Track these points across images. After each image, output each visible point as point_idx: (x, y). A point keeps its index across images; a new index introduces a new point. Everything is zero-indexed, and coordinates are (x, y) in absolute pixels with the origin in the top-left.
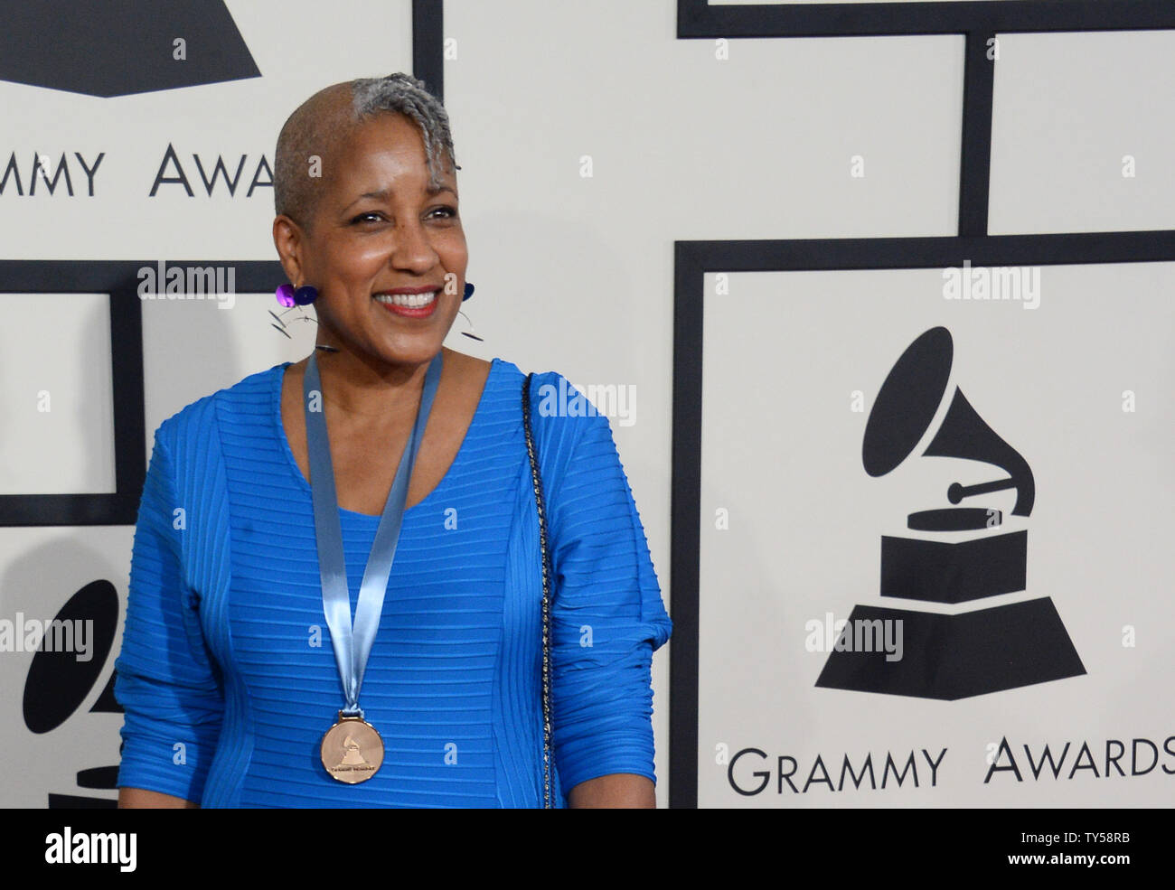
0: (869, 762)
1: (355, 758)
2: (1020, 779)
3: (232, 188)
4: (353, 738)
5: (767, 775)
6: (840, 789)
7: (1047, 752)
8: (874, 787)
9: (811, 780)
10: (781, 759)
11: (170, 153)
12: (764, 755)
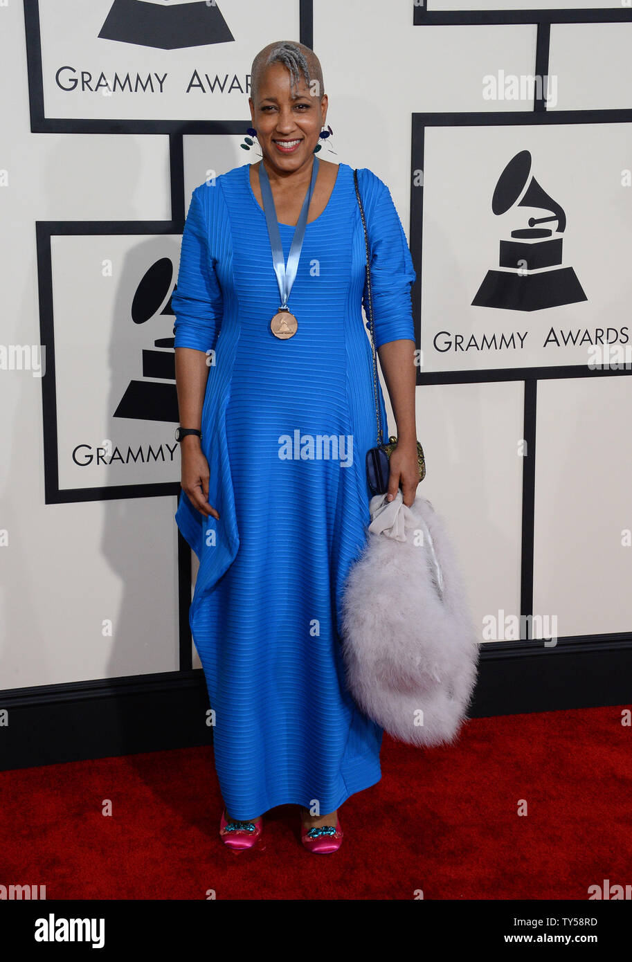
0: (494, 338)
1: (285, 328)
2: (559, 345)
3: (222, 89)
4: (285, 320)
5: (450, 343)
6: (482, 349)
7: (570, 334)
8: (496, 348)
9: (469, 345)
10: (456, 336)
11: (195, 74)
12: (449, 335)
